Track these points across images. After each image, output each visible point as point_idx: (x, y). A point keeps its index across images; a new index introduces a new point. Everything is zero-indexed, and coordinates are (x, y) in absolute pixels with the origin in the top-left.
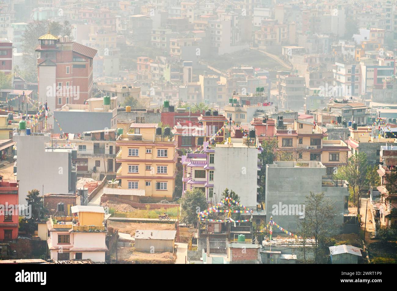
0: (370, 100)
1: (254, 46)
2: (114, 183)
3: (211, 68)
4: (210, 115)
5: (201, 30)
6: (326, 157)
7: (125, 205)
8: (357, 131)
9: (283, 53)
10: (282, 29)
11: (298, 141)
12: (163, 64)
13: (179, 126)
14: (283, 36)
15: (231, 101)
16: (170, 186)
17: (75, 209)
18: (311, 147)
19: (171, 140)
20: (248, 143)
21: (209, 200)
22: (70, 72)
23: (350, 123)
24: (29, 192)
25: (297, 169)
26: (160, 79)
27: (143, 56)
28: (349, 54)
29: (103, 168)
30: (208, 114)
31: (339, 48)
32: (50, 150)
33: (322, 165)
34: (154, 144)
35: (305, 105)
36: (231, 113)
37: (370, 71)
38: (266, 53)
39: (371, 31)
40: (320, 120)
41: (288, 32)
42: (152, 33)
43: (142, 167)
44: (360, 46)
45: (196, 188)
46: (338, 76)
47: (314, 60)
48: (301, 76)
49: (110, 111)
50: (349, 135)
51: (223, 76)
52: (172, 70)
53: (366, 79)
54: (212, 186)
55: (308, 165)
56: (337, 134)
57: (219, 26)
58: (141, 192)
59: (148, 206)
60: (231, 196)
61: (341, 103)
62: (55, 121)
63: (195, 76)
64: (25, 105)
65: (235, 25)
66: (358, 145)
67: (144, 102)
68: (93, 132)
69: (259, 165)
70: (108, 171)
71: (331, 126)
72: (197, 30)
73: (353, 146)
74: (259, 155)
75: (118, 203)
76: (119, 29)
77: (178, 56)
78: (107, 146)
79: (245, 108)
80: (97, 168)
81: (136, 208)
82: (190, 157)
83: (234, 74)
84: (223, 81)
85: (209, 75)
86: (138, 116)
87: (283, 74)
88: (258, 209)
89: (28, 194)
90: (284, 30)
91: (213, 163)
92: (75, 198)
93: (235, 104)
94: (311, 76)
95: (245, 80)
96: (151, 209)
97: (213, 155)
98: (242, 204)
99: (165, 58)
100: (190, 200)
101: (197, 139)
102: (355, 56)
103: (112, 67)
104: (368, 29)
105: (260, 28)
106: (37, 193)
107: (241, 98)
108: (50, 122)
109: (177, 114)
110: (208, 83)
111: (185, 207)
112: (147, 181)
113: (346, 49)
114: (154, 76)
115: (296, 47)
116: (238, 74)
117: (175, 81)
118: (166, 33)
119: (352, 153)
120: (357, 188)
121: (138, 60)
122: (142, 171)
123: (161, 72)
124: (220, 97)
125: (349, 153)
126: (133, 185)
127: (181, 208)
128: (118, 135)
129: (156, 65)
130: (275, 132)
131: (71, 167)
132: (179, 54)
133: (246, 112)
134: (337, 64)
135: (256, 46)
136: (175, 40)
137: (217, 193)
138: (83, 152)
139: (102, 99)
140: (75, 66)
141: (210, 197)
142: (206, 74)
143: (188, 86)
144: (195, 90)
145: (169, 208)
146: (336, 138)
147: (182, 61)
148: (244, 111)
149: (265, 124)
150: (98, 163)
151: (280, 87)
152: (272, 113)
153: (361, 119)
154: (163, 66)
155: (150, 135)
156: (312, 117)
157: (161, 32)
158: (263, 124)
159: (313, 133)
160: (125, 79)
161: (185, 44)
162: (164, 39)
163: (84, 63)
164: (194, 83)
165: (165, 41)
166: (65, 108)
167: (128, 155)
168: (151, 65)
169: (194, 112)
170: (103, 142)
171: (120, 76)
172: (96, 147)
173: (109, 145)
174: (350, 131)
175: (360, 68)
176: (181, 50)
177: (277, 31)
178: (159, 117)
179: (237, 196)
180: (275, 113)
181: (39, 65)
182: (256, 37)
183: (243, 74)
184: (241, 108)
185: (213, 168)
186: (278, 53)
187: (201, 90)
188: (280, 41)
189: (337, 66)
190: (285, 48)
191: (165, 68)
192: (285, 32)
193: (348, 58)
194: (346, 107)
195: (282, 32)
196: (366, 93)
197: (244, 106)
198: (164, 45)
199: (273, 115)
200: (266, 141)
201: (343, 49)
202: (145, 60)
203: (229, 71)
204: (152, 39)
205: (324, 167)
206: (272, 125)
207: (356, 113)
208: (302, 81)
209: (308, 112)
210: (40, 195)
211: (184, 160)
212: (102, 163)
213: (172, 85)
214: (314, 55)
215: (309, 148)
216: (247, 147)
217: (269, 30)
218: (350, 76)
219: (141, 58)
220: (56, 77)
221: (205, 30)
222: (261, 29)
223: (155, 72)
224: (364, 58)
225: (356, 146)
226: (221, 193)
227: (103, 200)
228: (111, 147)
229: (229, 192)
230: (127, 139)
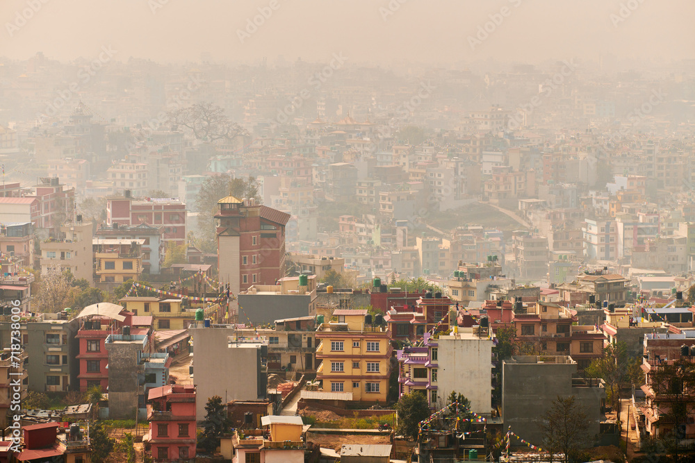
0: (630, 265)
1: (483, 200)
2: (314, 384)
3: (431, 228)
4: (431, 297)
5: (417, 180)
6: (575, 347)
7: (328, 413)
8: (615, 313)
9: (520, 208)
10: (518, 178)
11: (541, 327)
12: (371, 223)
13: (393, 311)
14: (520, 186)
15: (457, 274)
16: (383, 387)
17: (266, 420)
18: (557, 334)
19: (384, 329)
20: (479, 333)
21: (432, 405)
22: (258, 243)
23: (606, 303)
24: (209, 400)
25: (540, 365)
26: (368, 242)
27: (347, 214)
28: (602, 208)
29: (300, 364)
30: (429, 296)
31: (589, 201)
32: (234, 346)
33: (572, 360)
34: (364, 335)
35: (548, 274)
36: (456, 289)
37: (629, 229)
38: (499, 208)
39: (629, 179)
40: (568, 299)
41: (526, 181)
42: (357, 185)
43: (348, 365)
44: (615, 198)
45: (415, 390)
46: (588, 236)
47: (558, 216)
48: (542, 237)
49: (308, 294)
50: (605, 319)
51: (446, 238)
52: (382, 232)
53: (624, 239)
54: (436, 388)
55: (554, 359)
56: (589, 317)
57: (439, 175)
58: (346, 396)
59: (356, 413)
60: (459, 401)
61: (593, 274)
62: (239, 308)
63: (411, 237)
64: (202, 287)
65: (459, 174)
66: (616, 332)
67: (349, 277)
68: (287, 320)
69: (493, 362)
70: (306, 368)
71: (581, 307)
72: (413, 181)
73: (609, 332)
74: (492, 348)
75: (319, 410)
76: (316, 180)
77: (389, 213)
78: (304, 338)
79: (474, 283)
80: (293, 365)
81: (342, 415)
82: (407, 351)
83: (460, 235)
84: (446, 244)
85: (428, 238)
86: (342, 298)
87: (520, 234)
88: (493, 416)
89: (208, 402)
90: (520, 179)
91: (436, 359)
92: (266, 406)
93: (461, 278)
94: (555, 236)
95: (473, 242)
96: (360, 416)
97: (437, 349)
98: (473, 410)
99: (374, 217)
100: (408, 406)
101: (416, 327)
102: (609, 210)
103: (308, 229)
104: (625, 176)
105: (490, 176)
106: (219, 400)
107: (469, 269)
108: (234, 305)
109: (390, 296)
110: (428, 247)
111: (401, 415)
112: (355, 381)
113: (598, 201)
114: (360, 239)
115: (535, 200)
116: (465, 235)
117: (387, 246)
118: (374, 185)
119: (609, 341)
120: (615, 386)
121: (341, 220)
122: (348, 369)
123: (370, 234)
124: (443, 264)
125: (605, 341)
126: (337, 388)
127: (397, 416)
128: (319, 323)
129: (362, 226)
130: (513, 317)
131: (261, 367)
132: (391, 211)
133: (475, 288)
134: (587, 221)
135: (485, 199)
136: (386, 194)
137: (442, 397)
138: (274, 346)
139: (298, 278)
140: (263, 236)
141: (433, 401)
142: (425, 236)
143: (403, 251)
144: (412, 256)
145: (382, 415)
146: (588, 323)
147: (395, 220)
148: (473, 286)
149: (500, 308)
150: (293, 359)
151: (516, 251)
152: (508, 289)
153: (619, 294)
154: (372, 227)
155: (357, 325)
156: (558, 293)
157: (368, 184)
158: (498, 307)
159: (560, 317)
160: (324, 243)
161: (398, 198)
162: (372, 192)
163: (274, 232)
164: (411, 248)
165: (374, 195)
166: (251, 290)
167: (331, 349)
168: (356, 225)
169: (411, 292)
170: (300, 332)
171: (318, 241)
172: (290, 338)
173: (307, 337)
174: (605, 314)
175: (616, 225)
176: (393, 207)
177: (512, 180)
178: (369, 298)
179: (467, 399)
180: (511, 288)
181: (219, 236)
182: (486, 188)
183: (471, 235)
184: (469, 283)
185: (436, 366)
186: (514, 208)
187: (419, 255)
188: (515, 193)
189: (587, 224)
190: (522, 202)
191: (374, 229)
192: (522, 188)
193: (601, 212)
194: (600, 279)
195: (518, 181)
196: (624, 256)
197: (473, 280)
198: (372, 200)
199: (509, 291)
200: (501, 330)
201: (594, 202)
202: (350, 219)
203: (453, 232)
204: (358, 193)
205: (573, 362)
206: (509, 309)
207: (612, 287)
208: (543, 243)
209: (553, 286)
210: (222, 403)
211: (400, 355)
212: (298, 360)
213: (383, 250)
214: (558, 210)
215: (555, 336)
216: (478, 338)
217: (501, 179)
218: (604, 236)
219: (344, 216)
220: (241, 249)
221: (422, 181)
222: (492, 178)
223: (361, 234)
224: (620, 213)
225: (613, 332)
226: (447, 397)
227: (301, 406)
228: (310, 339)
229: (457, 395)
230: (328, 330)
